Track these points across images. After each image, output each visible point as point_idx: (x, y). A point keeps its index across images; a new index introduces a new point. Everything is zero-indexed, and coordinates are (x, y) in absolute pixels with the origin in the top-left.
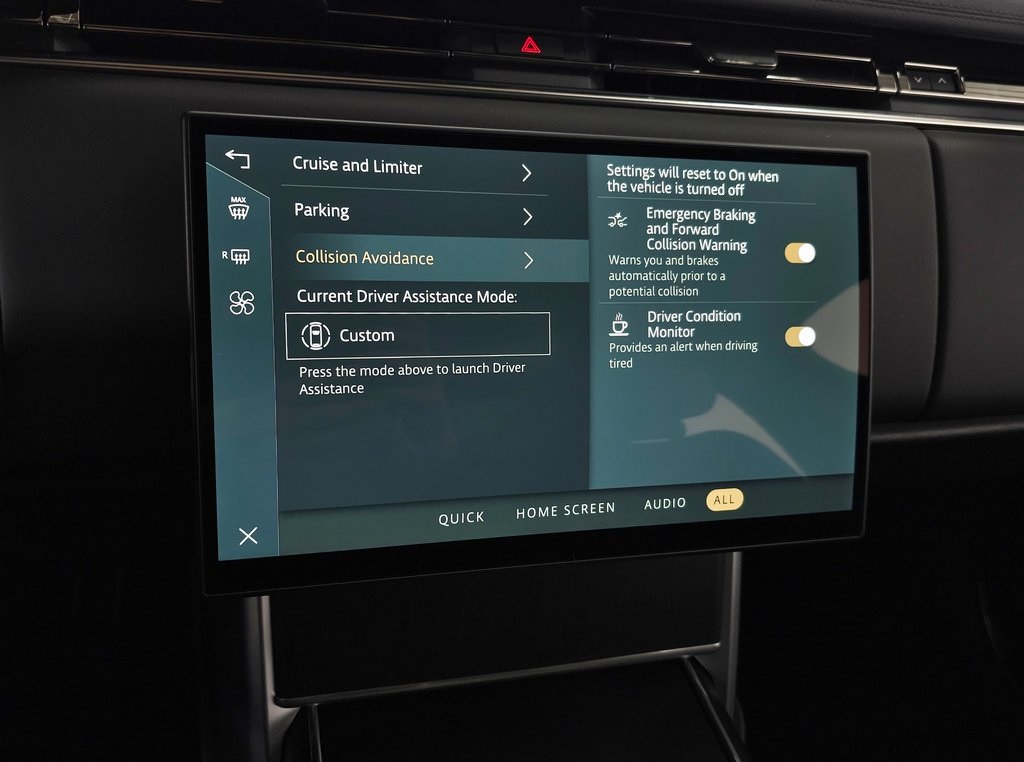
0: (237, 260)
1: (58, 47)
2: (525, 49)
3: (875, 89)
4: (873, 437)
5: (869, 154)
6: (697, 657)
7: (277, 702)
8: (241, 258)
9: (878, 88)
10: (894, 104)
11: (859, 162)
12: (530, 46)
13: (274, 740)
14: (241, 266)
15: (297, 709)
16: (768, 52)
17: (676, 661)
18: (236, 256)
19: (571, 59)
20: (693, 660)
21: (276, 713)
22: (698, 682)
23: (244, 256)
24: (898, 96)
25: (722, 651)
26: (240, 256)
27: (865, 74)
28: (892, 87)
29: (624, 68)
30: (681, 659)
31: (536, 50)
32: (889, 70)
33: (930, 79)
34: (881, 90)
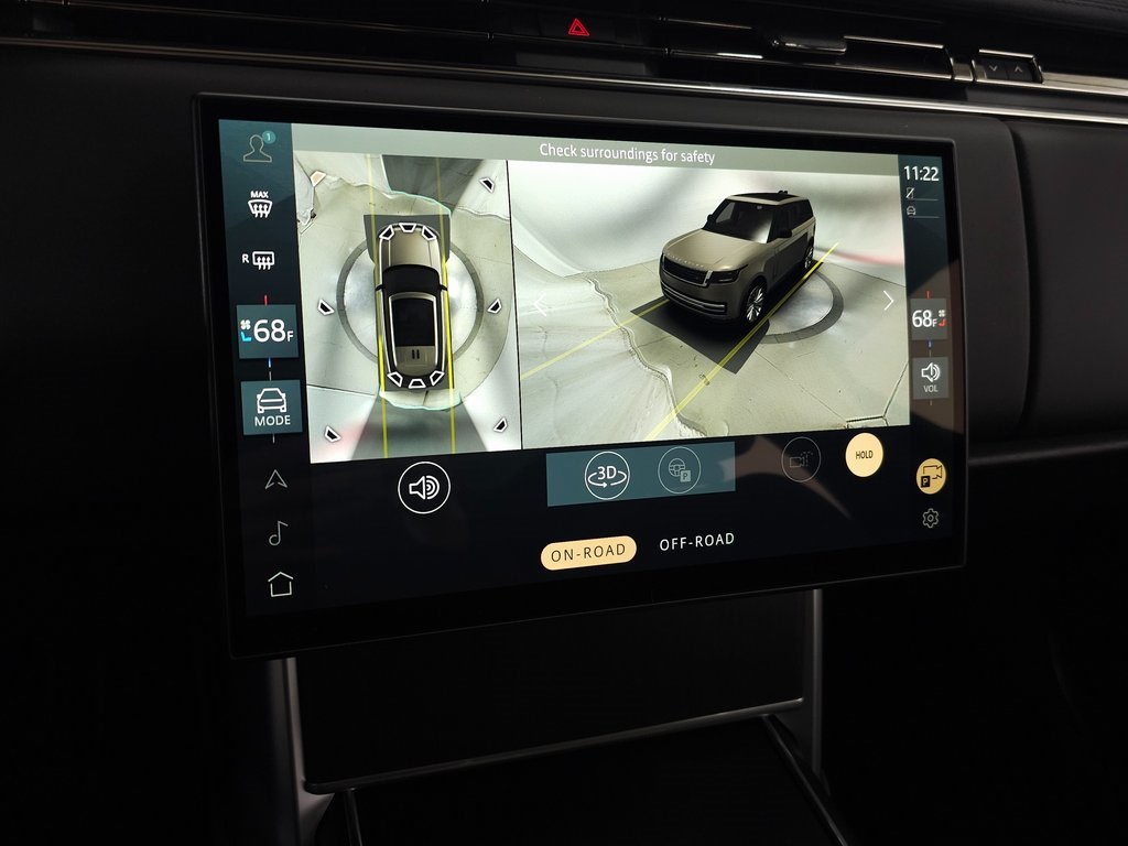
0: (259, 264)
2: (572, 31)
3: (949, 77)
4: (972, 461)
5: (954, 142)
6: (778, 716)
7: (307, 788)
8: (265, 262)
9: (953, 76)
10: (969, 94)
11: (942, 152)
12: (578, 29)
13: (306, 831)
14: (265, 272)
15: (332, 795)
16: (836, 36)
17: (755, 721)
18: (259, 259)
19: (623, 43)
20: (772, 718)
21: (308, 801)
22: (782, 743)
23: (268, 259)
24: (973, 85)
25: (804, 707)
26: (264, 259)
27: (936, 61)
28: (967, 75)
29: (681, 53)
30: (760, 719)
31: (584, 33)
32: (964, 59)
33: (1006, 68)
34: (957, 78)
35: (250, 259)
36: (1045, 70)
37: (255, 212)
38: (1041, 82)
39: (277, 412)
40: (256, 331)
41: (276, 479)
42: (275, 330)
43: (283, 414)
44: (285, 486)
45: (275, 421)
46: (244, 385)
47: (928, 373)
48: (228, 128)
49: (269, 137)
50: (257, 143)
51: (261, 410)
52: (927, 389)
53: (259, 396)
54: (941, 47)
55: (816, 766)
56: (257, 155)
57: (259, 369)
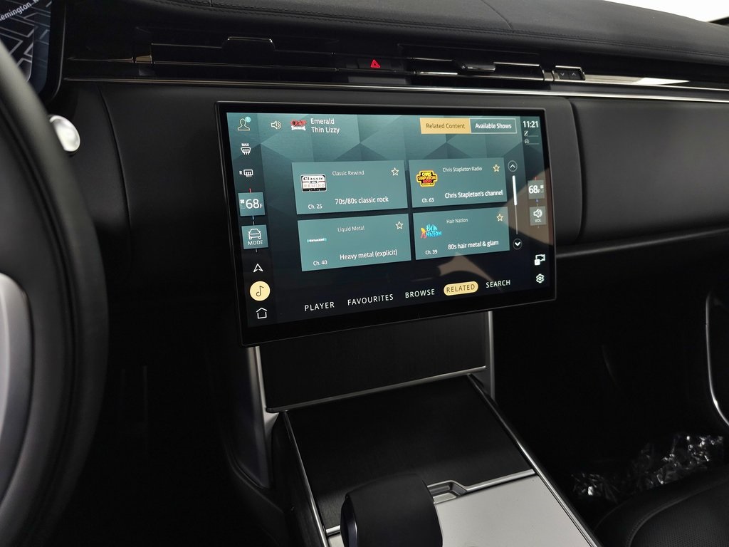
0: (247, 175)
1: (141, 73)
2: (372, 66)
3: (542, 79)
5: (545, 110)
6: (474, 375)
7: (267, 410)
8: (249, 174)
9: (544, 79)
10: (552, 87)
11: (540, 114)
12: (375, 65)
13: (267, 430)
14: (249, 178)
15: (278, 414)
16: (490, 62)
17: (464, 377)
18: (247, 173)
19: (395, 70)
20: (471, 376)
21: (268, 417)
23: (251, 173)
24: (553, 83)
25: (486, 371)
27: (536, 72)
28: (551, 78)
29: (421, 73)
30: (467, 376)
31: (378, 66)
32: (549, 71)
33: (568, 73)
34: (546, 80)
36: (586, 74)
37: (244, 152)
38: (584, 80)
39: (257, 239)
40: (247, 204)
41: (258, 268)
42: (255, 203)
43: (260, 240)
44: (262, 270)
45: (257, 243)
46: (244, 228)
47: (536, 213)
48: (229, 115)
49: (248, 119)
50: (243, 122)
51: (250, 238)
52: (536, 221)
53: (249, 232)
54: (538, 65)
55: (493, 396)
56: (243, 128)
57: (249, 221)
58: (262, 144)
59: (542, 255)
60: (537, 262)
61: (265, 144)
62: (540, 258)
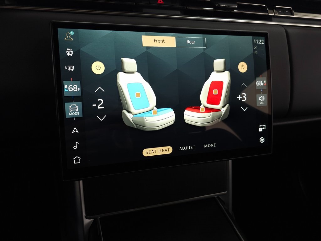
0: (70, 69)
3: (267, 14)
4: (274, 124)
5: (268, 32)
6: (219, 196)
7: (86, 218)
8: (71, 69)
10: (273, 19)
11: (264, 35)
12: (160, 1)
14: (71, 71)
15: (93, 219)
16: (234, 2)
17: (213, 198)
18: (70, 68)
19: (173, 5)
20: (218, 197)
21: (86, 221)
22: (221, 204)
23: (72, 68)
24: (274, 16)
25: (227, 194)
26: (71, 68)
27: (263, 9)
28: (272, 13)
29: (190, 8)
30: (215, 197)
31: (162, 2)
32: (271, 9)
33: (284, 11)
34: (269, 14)
35: (67, 68)
36: (295, 12)
37: (68, 55)
38: (294, 15)
39: (75, 111)
40: (69, 88)
41: (75, 130)
42: (74, 88)
43: (77, 112)
44: (78, 132)
45: (75, 114)
46: (66, 104)
47: (261, 98)
48: (59, 30)
49: (72, 33)
50: (69, 35)
51: (71, 111)
52: (261, 103)
53: (70, 107)
54: (265, 5)
55: (230, 211)
56: (69, 38)
57: (70, 99)
58: (80, 49)
59: (264, 125)
60: (260, 130)
61: (83, 49)
62: (262, 127)
